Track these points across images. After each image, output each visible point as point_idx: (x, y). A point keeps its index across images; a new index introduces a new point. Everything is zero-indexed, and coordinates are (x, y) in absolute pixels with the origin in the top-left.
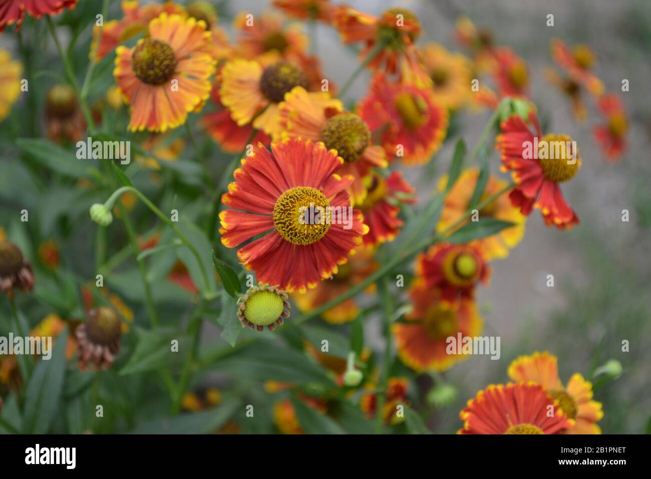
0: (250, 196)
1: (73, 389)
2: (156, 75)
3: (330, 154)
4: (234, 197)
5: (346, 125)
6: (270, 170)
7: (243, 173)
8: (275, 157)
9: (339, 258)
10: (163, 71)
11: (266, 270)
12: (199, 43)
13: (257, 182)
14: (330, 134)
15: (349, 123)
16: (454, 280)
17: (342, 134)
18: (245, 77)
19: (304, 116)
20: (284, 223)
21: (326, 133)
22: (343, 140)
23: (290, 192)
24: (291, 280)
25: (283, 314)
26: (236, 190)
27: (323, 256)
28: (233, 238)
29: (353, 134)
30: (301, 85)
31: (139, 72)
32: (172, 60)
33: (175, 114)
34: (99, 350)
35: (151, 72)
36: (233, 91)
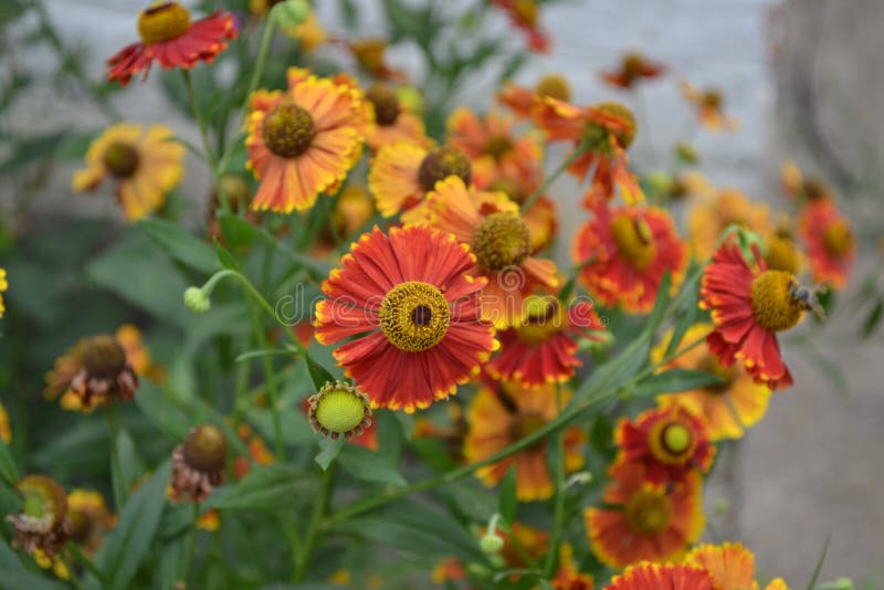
0: (355, 286)
1: (172, 530)
2: (287, 145)
3: (460, 249)
4: (335, 284)
5: (503, 225)
6: (383, 260)
7: (353, 259)
8: (393, 245)
9: (459, 376)
10: (296, 141)
11: (367, 377)
12: (345, 114)
13: (366, 270)
14: (481, 234)
15: (506, 223)
16: (660, 454)
17: (496, 236)
18: (404, 164)
19: (454, 209)
20: (388, 322)
21: (477, 233)
22: (495, 244)
23: (401, 286)
24: (396, 394)
25: (363, 422)
26: (338, 277)
27: (440, 371)
28: (329, 334)
29: (509, 238)
30: (459, 175)
31: (267, 139)
32: (308, 129)
33: (304, 194)
34: (196, 477)
35: (282, 141)
36: (386, 177)
